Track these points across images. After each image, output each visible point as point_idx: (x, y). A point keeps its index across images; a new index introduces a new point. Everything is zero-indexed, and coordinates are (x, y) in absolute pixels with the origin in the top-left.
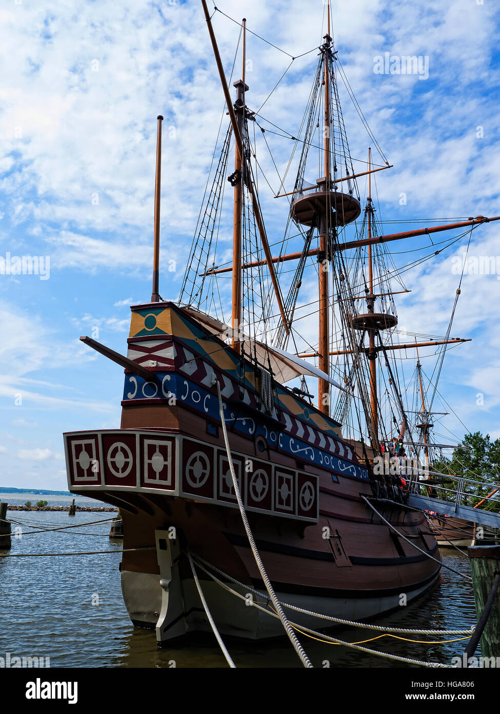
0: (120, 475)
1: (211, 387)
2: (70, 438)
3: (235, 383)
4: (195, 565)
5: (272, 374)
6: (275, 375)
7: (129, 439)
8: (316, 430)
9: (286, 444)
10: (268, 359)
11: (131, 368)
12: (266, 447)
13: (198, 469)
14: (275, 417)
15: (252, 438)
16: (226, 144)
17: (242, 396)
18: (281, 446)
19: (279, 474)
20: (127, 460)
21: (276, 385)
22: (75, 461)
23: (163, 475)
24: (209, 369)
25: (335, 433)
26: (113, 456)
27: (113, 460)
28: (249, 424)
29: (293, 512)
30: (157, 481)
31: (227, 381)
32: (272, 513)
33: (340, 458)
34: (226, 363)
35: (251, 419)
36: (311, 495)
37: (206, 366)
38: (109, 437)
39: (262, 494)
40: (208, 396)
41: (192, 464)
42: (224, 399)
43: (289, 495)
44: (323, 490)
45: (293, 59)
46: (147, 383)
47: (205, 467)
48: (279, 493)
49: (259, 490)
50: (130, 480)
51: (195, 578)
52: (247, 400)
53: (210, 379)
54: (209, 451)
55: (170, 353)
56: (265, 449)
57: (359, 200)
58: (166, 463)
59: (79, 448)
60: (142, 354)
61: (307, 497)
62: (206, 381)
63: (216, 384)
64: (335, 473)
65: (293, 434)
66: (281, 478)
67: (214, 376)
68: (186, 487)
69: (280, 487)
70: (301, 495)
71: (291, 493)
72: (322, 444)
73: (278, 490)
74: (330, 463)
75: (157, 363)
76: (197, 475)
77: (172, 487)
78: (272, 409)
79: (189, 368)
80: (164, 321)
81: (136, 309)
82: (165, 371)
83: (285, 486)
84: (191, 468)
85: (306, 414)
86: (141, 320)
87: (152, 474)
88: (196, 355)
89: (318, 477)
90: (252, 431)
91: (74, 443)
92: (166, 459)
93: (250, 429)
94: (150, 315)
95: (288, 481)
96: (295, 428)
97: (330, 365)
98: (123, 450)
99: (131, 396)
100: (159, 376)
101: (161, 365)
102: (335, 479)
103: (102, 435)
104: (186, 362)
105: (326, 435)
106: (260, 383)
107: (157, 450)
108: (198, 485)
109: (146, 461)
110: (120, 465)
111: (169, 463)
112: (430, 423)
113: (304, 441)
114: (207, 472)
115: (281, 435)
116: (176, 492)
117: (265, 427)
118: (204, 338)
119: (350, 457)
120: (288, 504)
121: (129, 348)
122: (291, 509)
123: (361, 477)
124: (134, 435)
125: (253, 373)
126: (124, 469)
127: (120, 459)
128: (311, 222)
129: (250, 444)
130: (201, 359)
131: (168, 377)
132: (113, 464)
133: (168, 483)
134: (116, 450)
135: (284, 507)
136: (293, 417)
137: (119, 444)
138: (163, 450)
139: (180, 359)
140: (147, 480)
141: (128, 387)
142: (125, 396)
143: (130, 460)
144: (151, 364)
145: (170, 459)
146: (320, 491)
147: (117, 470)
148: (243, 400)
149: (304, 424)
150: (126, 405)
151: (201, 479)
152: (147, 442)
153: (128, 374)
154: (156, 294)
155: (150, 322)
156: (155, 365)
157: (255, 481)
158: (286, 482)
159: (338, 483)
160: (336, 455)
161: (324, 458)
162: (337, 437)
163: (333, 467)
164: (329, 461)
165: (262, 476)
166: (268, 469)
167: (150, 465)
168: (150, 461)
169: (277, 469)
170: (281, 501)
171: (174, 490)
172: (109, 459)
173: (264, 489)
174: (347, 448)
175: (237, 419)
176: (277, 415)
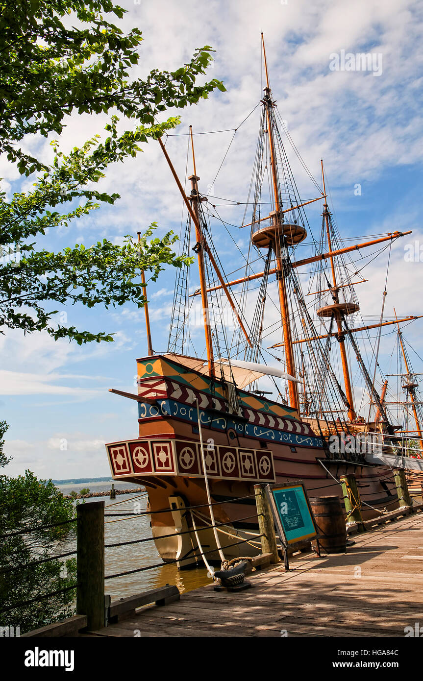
0: (142, 466)
1: (193, 403)
2: (109, 447)
3: (209, 397)
4: (194, 516)
5: (236, 385)
6: (238, 385)
7: (144, 444)
8: (275, 417)
9: (251, 431)
10: (232, 375)
11: (140, 399)
12: (235, 436)
13: (187, 458)
14: (240, 415)
15: (225, 431)
16: (187, 231)
17: (214, 405)
18: (247, 433)
19: (241, 453)
20: (145, 457)
21: (238, 392)
22: (114, 460)
23: (167, 464)
24: (190, 392)
25: (292, 417)
26: (136, 455)
27: (137, 458)
28: (222, 422)
29: (256, 477)
30: (164, 468)
31: (203, 397)
32: (240, 479)
33: (298, 434)
34: (201, 385)
35: (223, 419)
36: (268, 464)
37: (188, 390)
38: (133, 445)
39: (231, 468)
40: (192, 409)
41: (183, 455)
42: (201, 409)
43: (251, 467)
44: (276, 458)
45: (236, 130)
46: (152, 407)
47: (191, 456)
48: (244, 466)
49: (229, 466)
50: (148, 468)
51: (193, 522)
52: (218, 407)
53: (191, 398)
54: (193, 446)
56: (235, 437)
57: (304, 226)
58: (167, 457)
59: (116, 453)
60: (148, 389)
61: (265, 466)
62: (189, 400)
63: (196, 401)
64: (293, 446)
65: (256, 423)
66: (244, 457)
67: (194, 396)
68: (181, 470)
69: (244, 462)
70: (260, 465)
71: (253, 465)
72: (281, 426)
73: (242, 464)
74: (289, 439)
75: (157, 395)
76: (187, 462)
77: (173, 470)
78: (237, 410)
79: (177, 394)
80: (157, 367)
81: (140, 361)
82: (162, 399)
83: (247, 461)
84: (183, 458)
85: (267, 407)
86: (143, 367)
87: (160, 464)
88: (180, 384)
89: (271, 452)
90: (224, 426)
91: (112, 450)
92: (167, 455)
93: (223, 426)
94: (148, 364)
95: (249, 457)
96: (258, 419)
97: (286, 364)
98: (142, 451)
99: (143, 416)
100: (159, 402)
101: (159, 395)
102: (294, 450)
103: (129, 443)
104: (174, 391)
105: (283, 419)
106: (227, 393)
107: (162, 449)
108: (188, 467)
109: (156, 457)
110: (141, 461)
111: (169, 456)
113: (266, 427)
114: (193, 459)
115: (246, 425)
116: (175, 473)
117: (233, 422)
118: (185, 373)
119: (307, 432)
120: (251, 472)
122: (254, 475)
123: (318, 445)
124: (147, 442)
125: (222, 387)
126: (144, 463)
127: (141, 457)
129: (224, 435)
130: (184, 386)
131: (164, 402)
132: (137, 460)
133: (170, 468)
134: (137, 452)
135: (249, 474)
136: (255, 412)
137: (139, 448)
138: (165, 449)
139: (170, 390)
140: (158, 468)
141: (141, 410)
142: (140, 416)
143: (147, 456)
144: (153, 395)
145: (169, 454)
146: (274, 459)
147: (140, 463)
148: (214, 407)
149: (265, 415)
150: (141, 422)
151: (190, 463)
152: (155, 445)
153: (140, 402)
154: (151, 351)
155: (149, 369)
156: (155, 396)
157: (225, 460)
158: (248, 458)
159: (296, 452)
160: (294, 432)
161: (283, 436)
162: (294, 419)
163: (291, 442)
164: (287, 438)
165: (230, 456)
166: (234, 451)
167: (158, 459)
168: (158, 456)
169: (240, 451)
170: (246, 471)
171: (174, 472)
172: (135, 458)
173: (232, 465)
174: (304, 426)
175: (213, 420)
176: (242, 413)
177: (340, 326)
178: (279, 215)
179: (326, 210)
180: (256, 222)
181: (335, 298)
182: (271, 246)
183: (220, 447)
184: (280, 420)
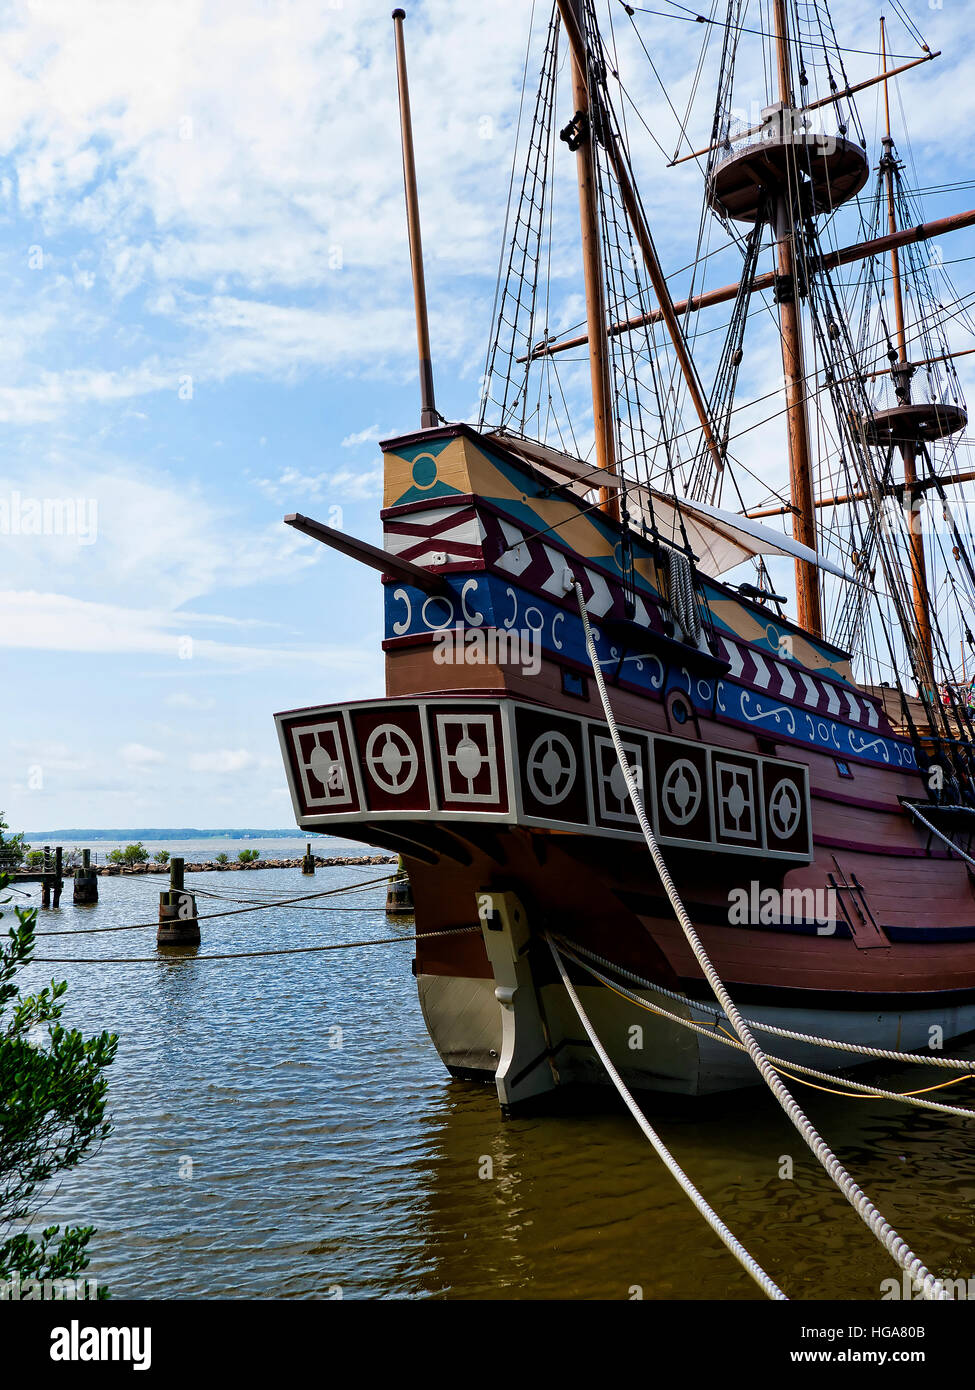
0: (395, 789)
1: (565, 597)
2: (288, 723)
3: (614, 584)
4: (562, 956)
5: (693, 558)
7: (405, 717)
8: (796, 670)
9: (734, 704)
10: (682, 527)
11: (395, 571)
12: (689, 714)
13: (551, 767)
14: (705, 649)
15: (659, 697)
16: (548, 56)
17: (631, 610)
18: (723, 708)
19: (721, 766)
20: (406, 758)
21: (701, 582)
22: (303, 767)
23: (482, 784)
24: (556, 560)
25: (837, 674)
26: (377, 752)
27: (377, 760)
28: (651, 668)
29: (758, 844)
30: (471, 797)
31: (597, 583)
32: (712, 846)
33: (853, 725)
35: (656, 658)
36: (794, 805)
37: (549, 552)
38: (365, 717)
39: (689, 809)
40: (560, 616)
41: (539, 758)
42: (594, 620)
43: (747, 809)
44: (817, 795)
46: (429, 600)
47: (565, 763)
48: (726, 805)
49: (682, 802)
50: (417, 797)
51: (565, 979)
52: (642, 617)
53: (559, 579)
54: (572, 730)
55: (471, 532)
56: (687, 718)
57: (864, 147)
58: (485, 759)
59: (308, 742)
60: (416, 541)
61: (785, 808)
62: (553, 586)
63: (574, 589)
64: (841, 758)
65: (747, 680)
66: (727, 776)
67: (570, 573)
68: (530, 805)
69: (726, 794)
70: (772, 806)
71: (751, 804)
72: (812, 699)
73: (722, 799)
74: (831, 737)
75: (447, 558)
76: (552, 779)
77: (502, 806)
78: (697, 632)
79: (515, 561)
80: (454, 467)
81: (392, 447)
82: (464, 572)
83: (736, 790)
84: (538, 765)
85: (773, 637)
86: (405, 467)
87: (459, 783)
88: (525, 531)
89: (806, 768)
90: (658, 681)
91: (297, 732)
92: (484, 752)
93: (654, 679)
94: (421, 455)
95: (742, 780)
96: (750, 670)
97: (819, 528)
98: (395, 739)
99: (400, 629)
100: (454, 583)
101: (456, 558)
102: (844, 771)
103: (351, 712)
104: (507, 548)
105: (817, 679)
106: (667, 579)
107: (465, 733)
108: (555, 799)
109: (445, 758)
110: (394, 770)
111: (491, 758)
113: (772, 695)
114: (572, 771)
115: (721, 685)
116: (511, 816)
117: (684, 671)
118: (540, 495)
119: (873, 722)
120: (746, 827)
121: (386, 531)
122: (752, 836)
123: (900, 762)
124: (415, 708)
125: (652, 560)
126: (402, 778)
127: (391, 758)
128: (755, 211)
129: (658, 710)
130: (538, 540)
131: (472, 584)
132: (380, 767)
133: (494, 798)
134: (381, 740)
135: (737, 834)
136: (744, 647)
137: (387, 729)
138: (477, 734)
139: (494, 544)
140: (450, 797)
141: (393, 611)
142: (389, 631)
143: (413, 757)
144: (433, 559)
145: (492, 749)
146: (812, 796)
147: (388, 779)
148: (633, 616)
149: (768, 660)
150: (392, 647)
151: (560, 787)
152: (443, 719)
153: (390, 584)
154: (429, 410)
155: (424, 472)
156: (442, 561)
157: (672, 783)
158: (738, 783)
159: (850, 777)
160: (842, 719)
161: (816, 728)
162: (842, 681)
163: (838, 745)
164: (828, 734)
165: (687, 773)
166: (698, 757)
167: (453, 765)
168: (452, 758)
169: (716, 756)
170: (730, 823)
171: (507, 811)
172: (371, 760)
173: (692, 800)
174: (867, 704)
175: (625, 659)
176: (709, 645)
177: (910, 467)
179: (889, 155)
181: (902, 392)
182: (759, 212)
183: (657, 741)
184: (808, 682)
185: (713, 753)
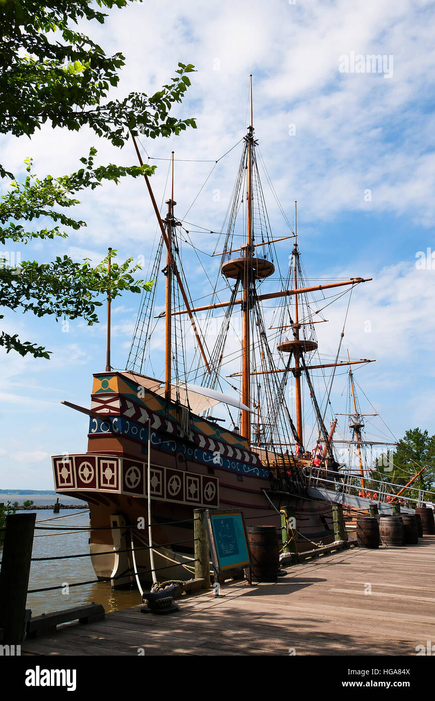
0: (87, 482)
1: (145, 423)
2: (56, 459)
3: (163, 419)
4: (133, 536)
5: (190, 409)
6: (192, 410)
7: (91, 460)
8: (225, 444)
9: (200, 455)
10: (188, 399)
11: (92, 413)
12: (184, 459)
13: (133, 477)
14: (192, 439)
15: (174, 454)
17: (166, 427)
18: (196, 458)
19: (188, 478)
20: (90, 472)
21: (192, 416)
22: (59, 473)
23: (112, 482)
24: (143, 412)
25: (242, 445)
26: (82, 470)
27: (82, 472)
28: (172, 445)
29: (200, 502)
30: (108, 485)
31: (157, 418)
32: (184, 502)
33: (246, 463)
34: (155, 406)
35: (174, 442)
36: (213, 490)
37: (141, 409)
38: (79, 459)
39: (176, 491)
40: (143, 429)
41: (129, 474)
42: (153, 430)
43: (196, 491)
44: (221, 485)
45: (217, 162)
46: (103, 423)
47: (137, 476)
48: (189, 490)
49: (174, 489)
50: (92, 485)
52: (170, 429)
53: (144, 418)
54: (140, 466)
55: (117, 404)
56: (183, 461)
57: (273, 263)
58: (113, 474)
59: (61, 466)
60: (101, 404)
61: (210, 491)
62: (142, 420)
63: (148, 421)
64: (239, 474)
65: (206, 448)
66: (190, 481)
67: (147, 416)
68: (125, 488)
69: (189, 486)
70: (205, 490)
71: (198, 490)
72: (230, 454)
73: (188, 488)
74: (236, 467)
75: (110, 411)
76: (133, 481)
77: (117, 489)
78: (189, 434)
79: (130, 413)
80: (113, 384)
81: (96, 376)
82: (114, 416)
83: (193, 485)
84: (129, 476)
85: (218, 434)
86: (99, 382)
87: (105, 481)
88: (135, 403)
89: (218, 479)
91: (58, 462)
92: (113, 472)
93: (173, 448)
94: (104, 380)
95: (195, 482)
96: (208, 445)
97: (242, 393)
98: (88, 466)
99: (94, 431)
100: (111, 418)
101: (112, 411)
102: (240, 479)
103: (75, 457)
104: (128, 409)
105: (233, 447)
106: (180, 416)
107: (108, 466)
108: (133, 487)
109: (102, 473)
110: (86, 476)
111: (115, 474)
112: (362, 424)
114: (139, 478)
115: (196, 450)
116: (119, 492)
117: (184, 446)
119: (255, 461)
120: (195, 496)
121: (92, 400)
122: (198, 500)
123: (264, 476)
124: (95, 457)
125: (176, 411)
126: (89, 478)
127: (86, 472)
129: (173, 458)
130: (138, 406)
131: (116, 419)
132: (82, 475)
133: (115, 486)
134: (84, 467)
135: (193, 499)
136: (206, 437)
137: (86, 463)
138: (112, 466)
139: (124, 407)
140: (102, 485)
141: (92, 425)
142: (90, 431)
143: (92, 472)
144: (105, 411)
145: (115, 471)
146: (219, 486)
147: (84, 478)
148: (167, 429)
149: (216, 441)
150: (91, 437)
151: (135, 483)
152: (102, 462)
153: (92, 418)
154: (108, 366)
155: (105, 384)
156: (108, 412)
157: (171, 483)
159: (242, 481)
160: (242, 461)
161: (231, 464)
162: (243, 448)
163: (239, 470)
164: (235, 466)
165: (177, 479)
167: (104, 475)
168: (104, 473)
169: (187, 475)
170: (190, 495)
172: (80, 472)
173: (178, 488)
174: (252, 455)
175: (164, 442)
176: (193, 437)
177: (297, 362)
178: (250, 249)
179: (296, 250)
180: (226, 253)
181: (296, 335)
182: (238, 277)
183: (167, 470)
184: (230, 448)
185: (186, 473)
